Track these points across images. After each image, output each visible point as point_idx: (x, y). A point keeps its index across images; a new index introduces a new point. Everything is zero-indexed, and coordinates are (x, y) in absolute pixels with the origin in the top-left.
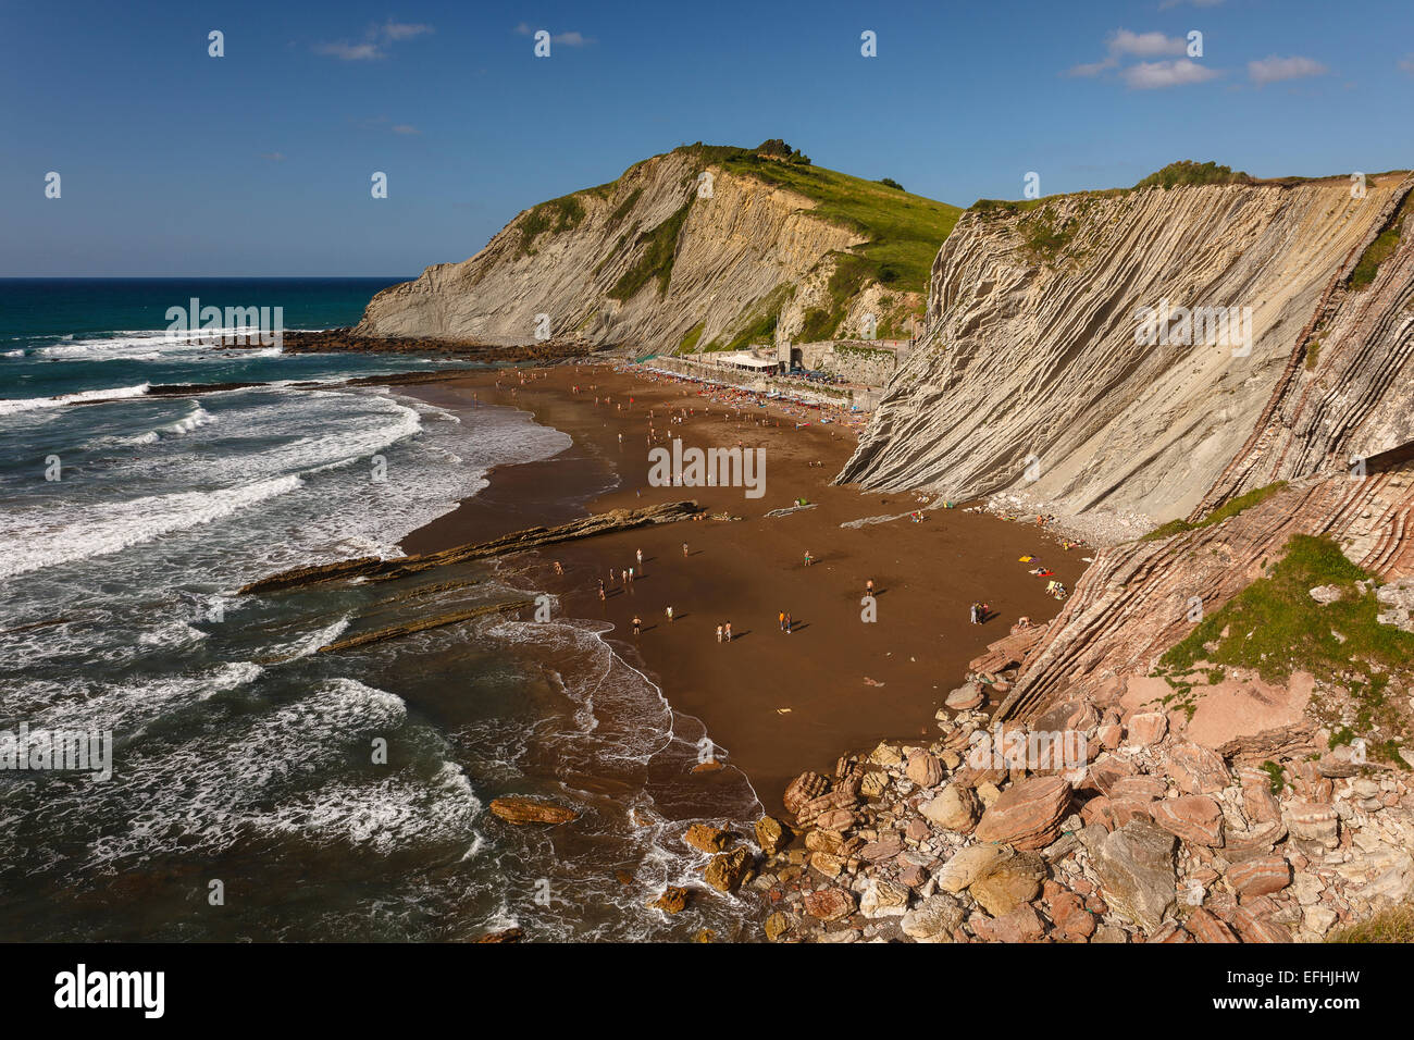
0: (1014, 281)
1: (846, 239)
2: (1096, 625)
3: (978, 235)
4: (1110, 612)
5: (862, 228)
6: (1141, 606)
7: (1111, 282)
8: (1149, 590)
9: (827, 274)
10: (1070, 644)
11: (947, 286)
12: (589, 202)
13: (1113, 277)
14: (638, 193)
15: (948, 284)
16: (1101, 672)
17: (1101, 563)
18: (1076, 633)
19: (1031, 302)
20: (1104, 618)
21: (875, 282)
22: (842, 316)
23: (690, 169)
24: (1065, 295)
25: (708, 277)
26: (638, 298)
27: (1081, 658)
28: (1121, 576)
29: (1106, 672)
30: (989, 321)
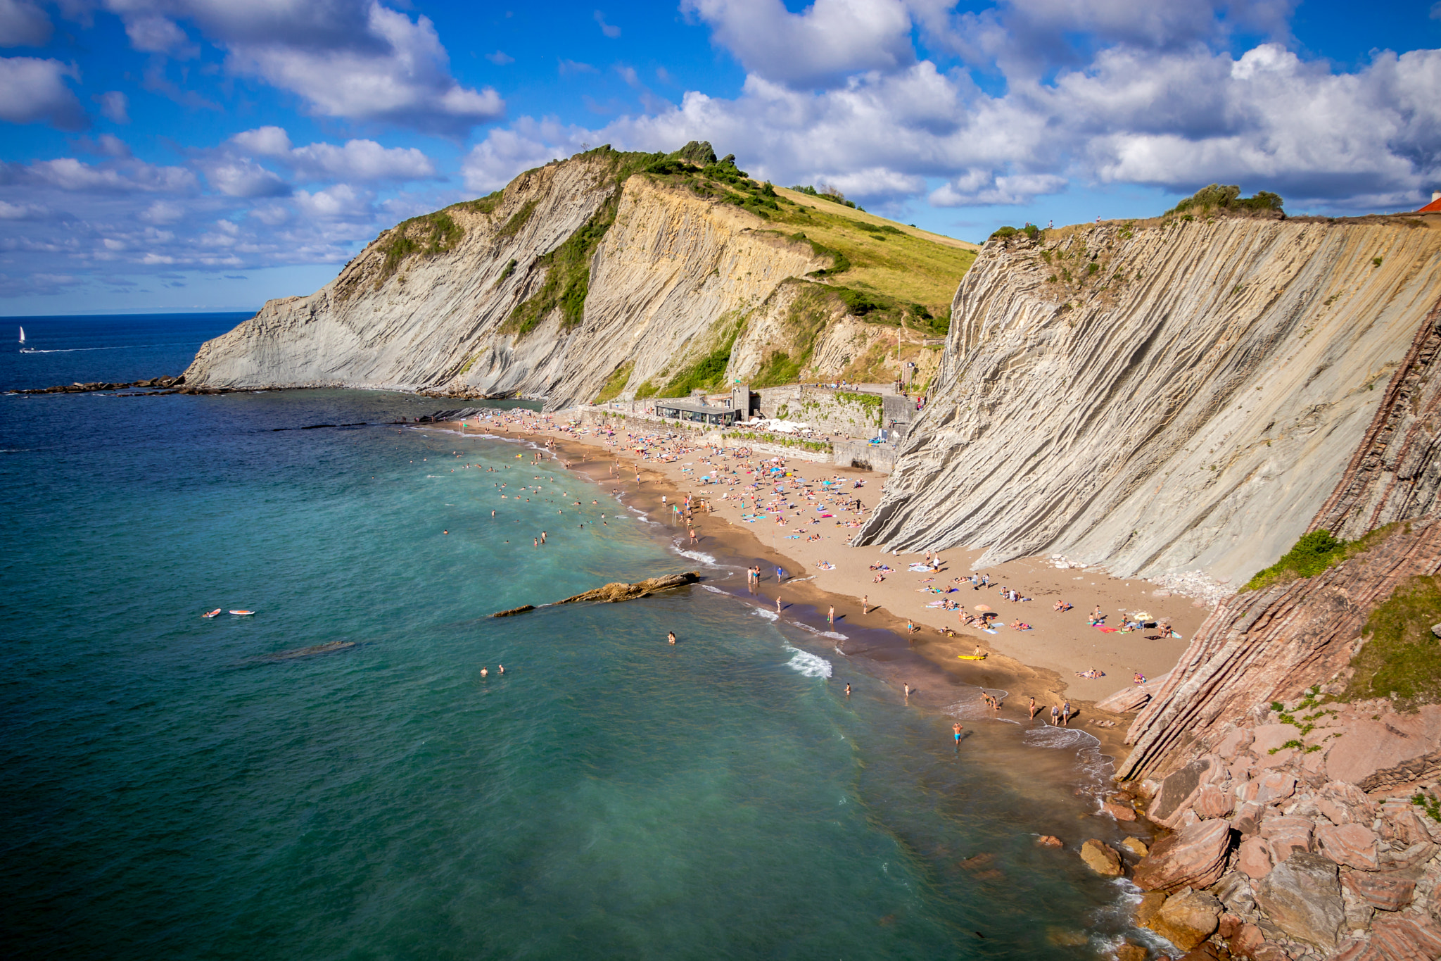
0: (1044, 317)
1: (799, 263)
2: (1218, 676)
3: (1002, 266)
4: (1231, 662)
5: (819, 250)
6: (1262, 654)
7: (1147, 319)
8: (1271, 637)
9: (782, 303)
10: (1192, 698)
11: (970, 322)
12: (464, 219)
13: (1148, 314)
14: (529, 209)
15: (971, 320)
16: (1221, 725)
17: (1220, 612)
18: (1198, 685)
19: (1062, 341)
20: (1225, 669)
21: (844, 316)
22: (807, 355)
23: (594, 179)
24: (1099, 334)
25: (630, 310)
26: (536, 333)
27: (1203, 711)
28: (1242, 624)
29: (1226, 724)
30: (1018, 362)
